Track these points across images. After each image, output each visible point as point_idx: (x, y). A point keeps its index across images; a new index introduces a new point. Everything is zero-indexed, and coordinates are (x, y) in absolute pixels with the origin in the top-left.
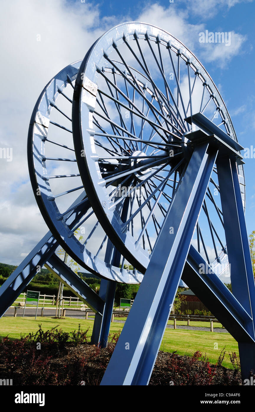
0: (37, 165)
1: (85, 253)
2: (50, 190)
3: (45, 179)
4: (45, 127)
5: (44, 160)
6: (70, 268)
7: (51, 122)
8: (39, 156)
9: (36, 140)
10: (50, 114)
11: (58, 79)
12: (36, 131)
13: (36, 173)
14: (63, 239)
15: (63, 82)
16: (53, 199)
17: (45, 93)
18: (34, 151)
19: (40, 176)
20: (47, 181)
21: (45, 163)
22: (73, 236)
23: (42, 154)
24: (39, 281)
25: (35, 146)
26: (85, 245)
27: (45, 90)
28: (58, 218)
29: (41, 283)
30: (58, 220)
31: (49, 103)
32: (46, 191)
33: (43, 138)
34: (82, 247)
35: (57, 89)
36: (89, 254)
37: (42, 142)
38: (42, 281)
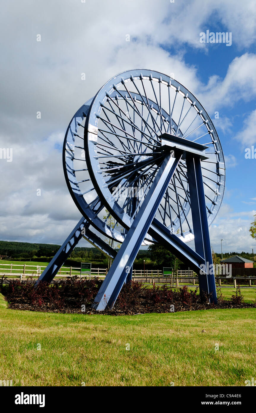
0: (70, 176)
1: (106, 227)
2: (79, 191)
3: (75, 184)
4: (72, 151)
5: (74, 172)
6: (100, 238)
7: (75, 147)
8: (70, 170)
9: (67, 160)
10: (75, 141)
11: (77, 117)
12: (67, 155)
13: (70, 182)
14: (91, 220)
15: (81, 117)
16: (82, 196)
17: (70, 129)
18: (67, 167)
19: (72, 182)
20: (77, 185)
21: (74, 174)
22: (97, 217)
23: (72, 169)
24: (96, 259)
25: (67, 164)
26: (105, 222)
27: (69, 127)
28: (86, 207)
29: (97, 261)
30: (86, 208)
31: (73, 135)
32: (77, 191)
33: (72, 158)
34: (104, 224)
35: (77, 124)
36: (109, 228)
37: (72, 161)
38: (98, 259)
